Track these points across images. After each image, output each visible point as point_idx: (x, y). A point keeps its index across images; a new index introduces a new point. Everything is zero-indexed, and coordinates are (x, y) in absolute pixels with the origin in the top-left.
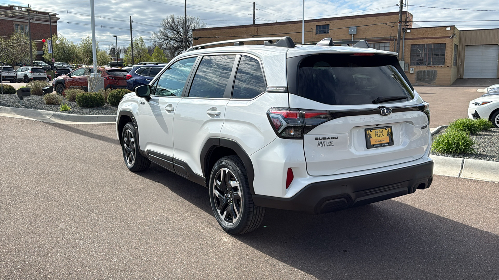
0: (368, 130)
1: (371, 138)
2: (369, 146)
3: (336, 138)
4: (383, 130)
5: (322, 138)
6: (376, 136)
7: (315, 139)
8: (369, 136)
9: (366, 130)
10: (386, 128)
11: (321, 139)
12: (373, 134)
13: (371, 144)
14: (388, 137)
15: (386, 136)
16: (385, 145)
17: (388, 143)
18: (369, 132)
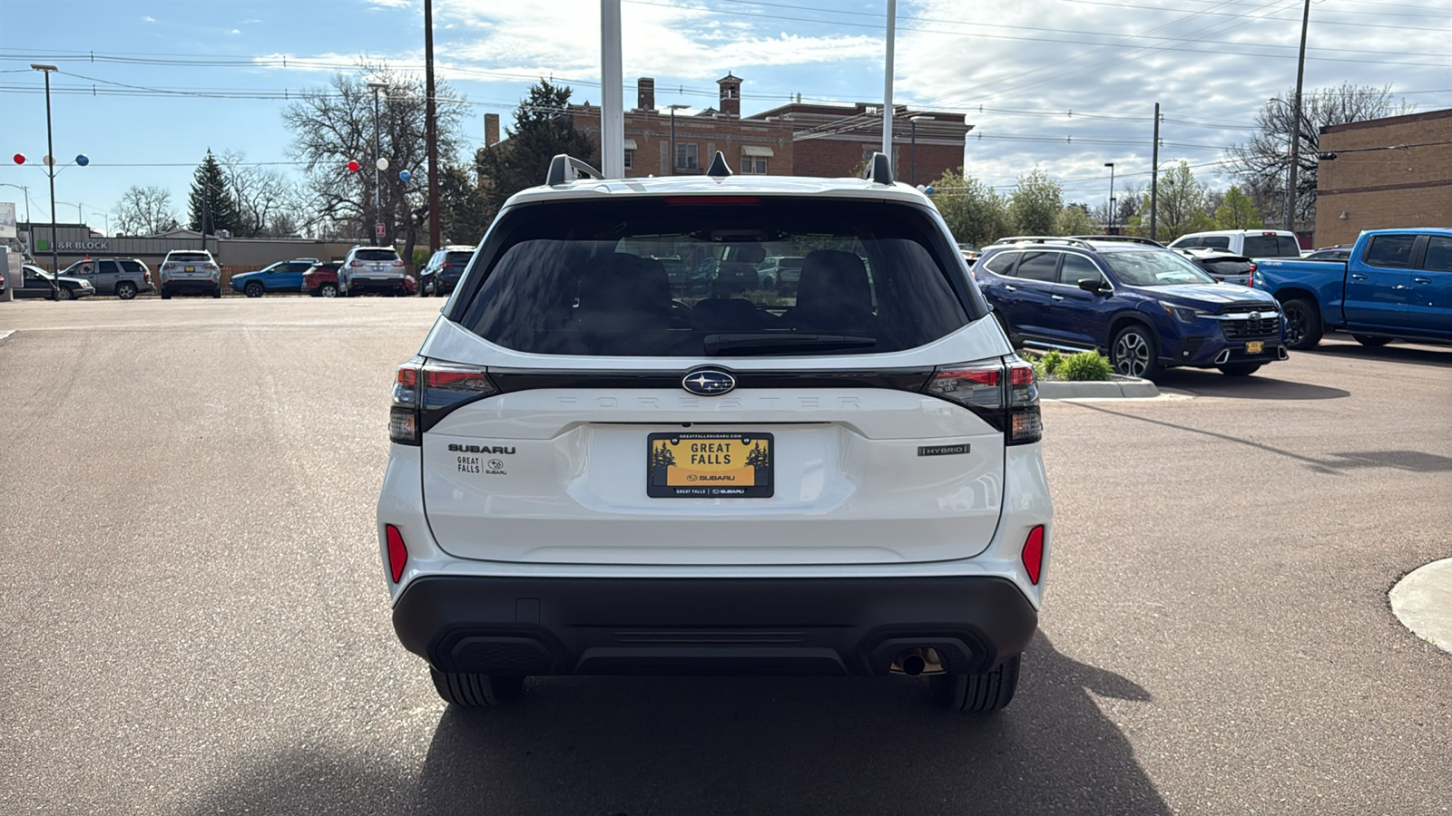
0: (663, 436)
1: (673, 464)
2: (658, 486)
3: (510, 450)
4: (728, 445)
5: (467, 447)
6: (693, 460)
7: (450, 449)
8: (664, 456)
9: (652, 438)
10: (746, 437)
11: (464, 448)
12: (681, 452)
13: (668, 484)
14: (752, 467)
15: (743, 465)
16: (729, 492)
17: (745, 488)
18: (664, 445)
